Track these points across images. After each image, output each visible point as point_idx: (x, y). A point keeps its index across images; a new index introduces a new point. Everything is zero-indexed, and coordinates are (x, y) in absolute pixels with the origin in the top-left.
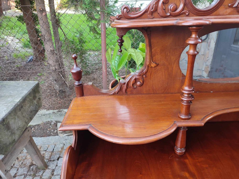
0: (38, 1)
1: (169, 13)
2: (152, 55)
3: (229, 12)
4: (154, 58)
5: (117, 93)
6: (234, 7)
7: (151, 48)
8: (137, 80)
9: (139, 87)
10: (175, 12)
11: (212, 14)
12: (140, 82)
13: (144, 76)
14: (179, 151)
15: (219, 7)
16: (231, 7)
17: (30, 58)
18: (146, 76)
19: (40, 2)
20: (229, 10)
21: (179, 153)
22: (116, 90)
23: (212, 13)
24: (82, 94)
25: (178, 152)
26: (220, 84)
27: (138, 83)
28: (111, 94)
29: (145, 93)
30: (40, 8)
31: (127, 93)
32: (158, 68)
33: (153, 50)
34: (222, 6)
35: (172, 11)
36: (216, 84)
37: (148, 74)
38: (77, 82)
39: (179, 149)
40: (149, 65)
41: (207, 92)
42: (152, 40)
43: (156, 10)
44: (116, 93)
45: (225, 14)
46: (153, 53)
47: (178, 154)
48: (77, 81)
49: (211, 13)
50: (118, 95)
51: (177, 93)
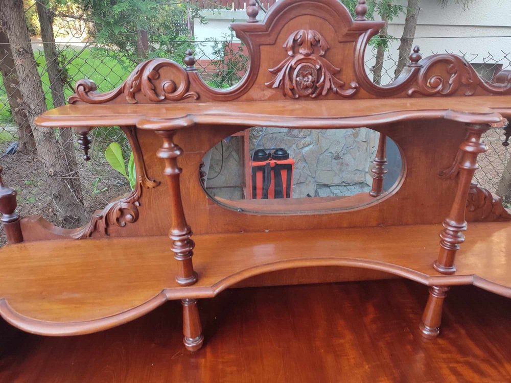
0: (15, 33)
1: (163, 96)
2: (146, 167)
3: (269, 96)
4: (150, 172)
5: (90, 235)
6: (274, 88)
7: (142, 153)
8: (125, 211)
9: (132, 224)
10: (173, 95)
11: (241, 98)
12: (131, 215)
13: (137, 204)
14: (191, 343)
15: (249, 87)
16: (270, 87)
17: (12, 145)
18: (141, 203)
19: (18, 34)
20: (268, 93)
21: (193, 347)
22: (86, 229)
23: (239, 97)
24: (19, 239)
25: (190, 346)
26: (280, 216)
27: (128, 217)
28: (77, 237)
29: (144, 234)
30: (18, 47)
31: (109, 235)
32: (160, 188)
33: (145, 158)
34: (255, 86)
35: (169, 93)
36: (272, 216)
37: (144, 200)
38: (7, 216)
39: (191, 339)
40: (142, 184)
41: (258, 231)
42: (141, 141)
43: (138, 89)
44: (88, 235)
45: (263, 99)
46: (146, 163)
47: (191, 350)
48: (6, 214)
49: (237, 96)
50: (91, 239)
51: (204, 234)
